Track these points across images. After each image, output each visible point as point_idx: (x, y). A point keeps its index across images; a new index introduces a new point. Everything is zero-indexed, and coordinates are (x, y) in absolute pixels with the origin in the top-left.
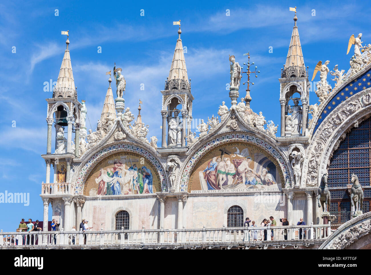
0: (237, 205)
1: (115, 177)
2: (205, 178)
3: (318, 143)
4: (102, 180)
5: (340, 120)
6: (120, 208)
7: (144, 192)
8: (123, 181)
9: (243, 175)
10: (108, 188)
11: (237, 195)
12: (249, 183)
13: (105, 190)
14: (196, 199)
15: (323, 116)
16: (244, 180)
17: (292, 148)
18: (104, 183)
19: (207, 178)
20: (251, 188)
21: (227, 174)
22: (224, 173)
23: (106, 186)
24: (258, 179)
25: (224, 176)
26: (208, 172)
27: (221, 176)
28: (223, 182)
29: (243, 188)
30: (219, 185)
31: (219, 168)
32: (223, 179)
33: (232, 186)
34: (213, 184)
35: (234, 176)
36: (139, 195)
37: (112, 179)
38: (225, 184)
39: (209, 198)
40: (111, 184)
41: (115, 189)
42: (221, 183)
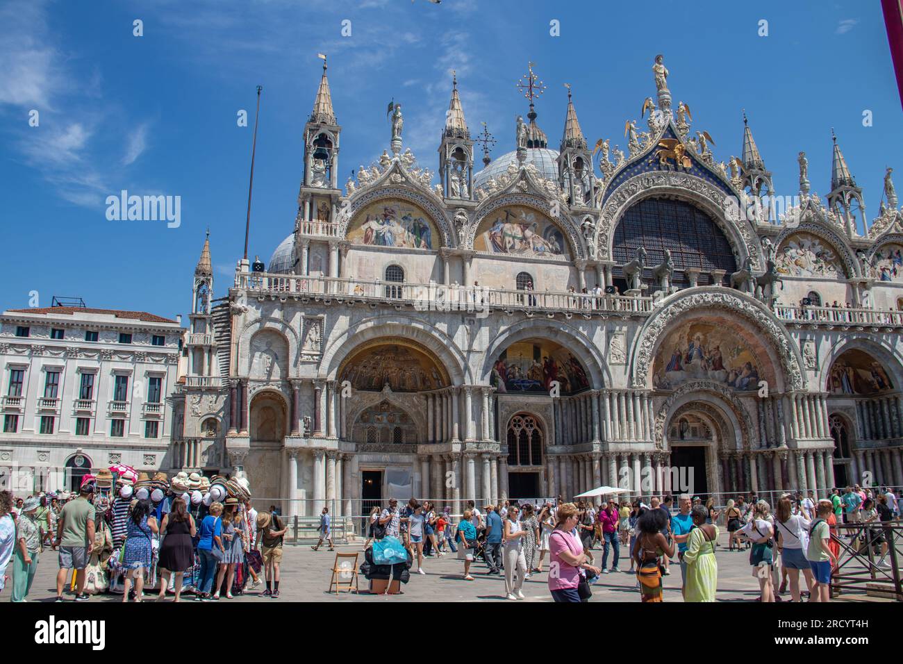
0: (527, 271)
1: (385, 225)
2: (490, 239)
3: (606, 218)
4: (370, 227)
5: (624, 197)
6: (392, 261)
7: (421, 246)
8: (396, 230)
9: (531, 240)
10: (377, 237)
11: (525, 261)
12: (537, 250)
13: (373, 239)
14: (482, 261)
15: (609, 191)
16: (532, 245)
17: (585, 218)
18: (372, 230)
19: (493, 239)
20: (539, 255)
21: (514, 238)
22: (510, 236)
23: (374, 234)
24: (546, 246)
25: (511, 239)
26: (493, 233)
27: (507, 239)
28: (510, 245)
29: (530, 254)
30: (505, 247)
31: (505, 229)
32: (509, 242)
33: (520, 251)
34: (500, 247)
35: (521, 240)
36: (416, 248)
37: (382, 227)
38: (512, 247)
39: (495, 262)
40: (381, 233)
41: (386, 239)
42: (508, 246)
